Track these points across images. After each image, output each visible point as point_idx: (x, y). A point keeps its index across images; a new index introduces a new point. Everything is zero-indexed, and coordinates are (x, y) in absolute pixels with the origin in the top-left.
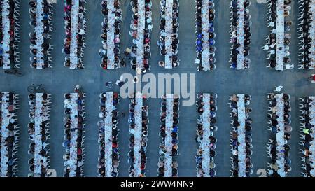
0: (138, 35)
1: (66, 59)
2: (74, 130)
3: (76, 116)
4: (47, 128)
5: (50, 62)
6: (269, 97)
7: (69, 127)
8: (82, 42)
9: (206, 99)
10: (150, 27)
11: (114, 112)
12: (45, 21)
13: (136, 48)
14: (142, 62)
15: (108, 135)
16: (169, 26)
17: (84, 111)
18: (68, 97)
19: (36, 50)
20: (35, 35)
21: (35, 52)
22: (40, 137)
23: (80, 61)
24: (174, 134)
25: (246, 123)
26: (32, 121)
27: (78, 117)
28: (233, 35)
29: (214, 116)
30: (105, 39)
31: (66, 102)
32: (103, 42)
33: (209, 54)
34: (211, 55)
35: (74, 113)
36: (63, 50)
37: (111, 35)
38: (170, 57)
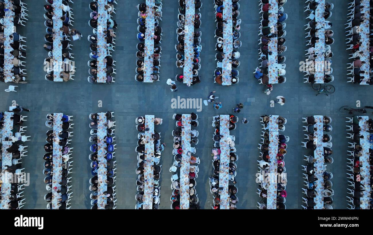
0: (189, 158)
1: (284, 128)
2: (274, 35)
3: (271, 53)
4: (309, 39)
5: (305, 124)
6: (24, 78)
7: (279, 39)
8: (263, 150)
9: (102, 76)
10: (174, 169)
11: (220, 59)
12: (312, 179)
13: (191, 142)
14: (184, 124)
15: (228, 29)
16: (149, 171)
17: (261, 61)
18: (281, 79)
19: (324, 141)
20: (326, 161)
21: (326, 139)
22: (318, 26)
23: (266, 126)
24: (143, 30)
25: (52, 45)
26: (329, 47)
27: (267, 53)
28: (67, 157)
29: (91, 54)
30: (232, 155)
31: (283, 72)
32: (235, 150)
33: (98, 134)
34: (95, 132)
35: (273, 58)
36: (288, 139)
37: (225, 159)
38: (148, 130)
